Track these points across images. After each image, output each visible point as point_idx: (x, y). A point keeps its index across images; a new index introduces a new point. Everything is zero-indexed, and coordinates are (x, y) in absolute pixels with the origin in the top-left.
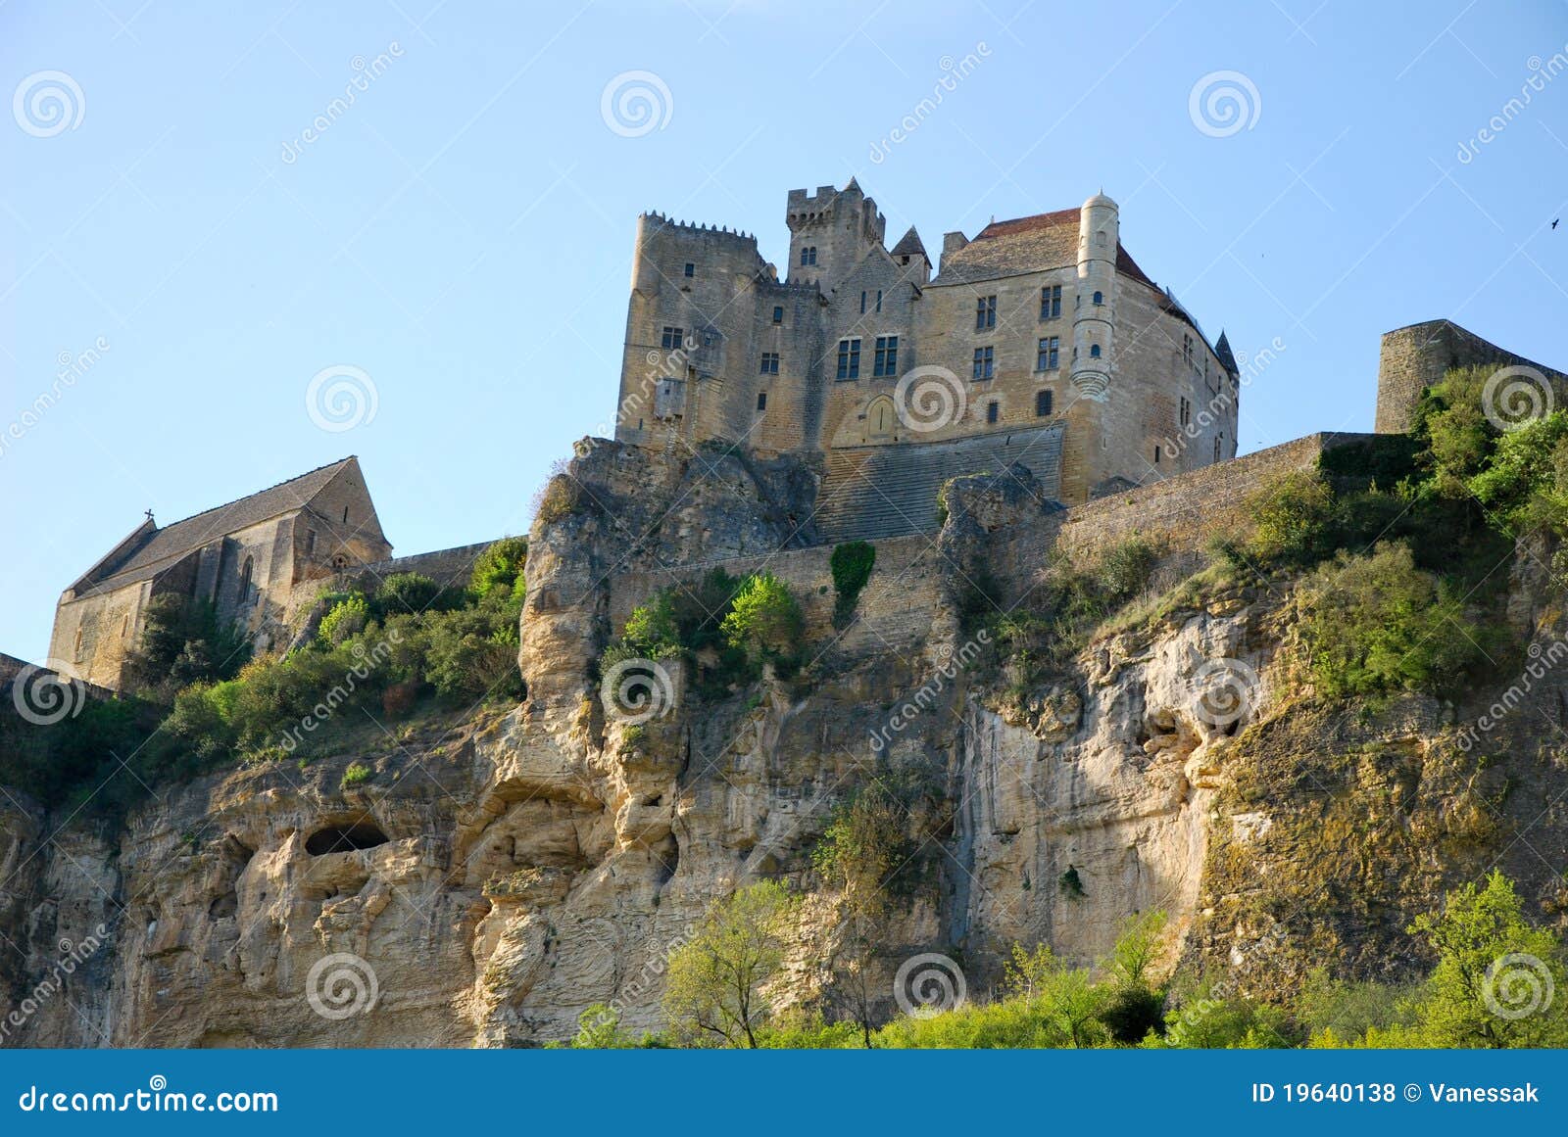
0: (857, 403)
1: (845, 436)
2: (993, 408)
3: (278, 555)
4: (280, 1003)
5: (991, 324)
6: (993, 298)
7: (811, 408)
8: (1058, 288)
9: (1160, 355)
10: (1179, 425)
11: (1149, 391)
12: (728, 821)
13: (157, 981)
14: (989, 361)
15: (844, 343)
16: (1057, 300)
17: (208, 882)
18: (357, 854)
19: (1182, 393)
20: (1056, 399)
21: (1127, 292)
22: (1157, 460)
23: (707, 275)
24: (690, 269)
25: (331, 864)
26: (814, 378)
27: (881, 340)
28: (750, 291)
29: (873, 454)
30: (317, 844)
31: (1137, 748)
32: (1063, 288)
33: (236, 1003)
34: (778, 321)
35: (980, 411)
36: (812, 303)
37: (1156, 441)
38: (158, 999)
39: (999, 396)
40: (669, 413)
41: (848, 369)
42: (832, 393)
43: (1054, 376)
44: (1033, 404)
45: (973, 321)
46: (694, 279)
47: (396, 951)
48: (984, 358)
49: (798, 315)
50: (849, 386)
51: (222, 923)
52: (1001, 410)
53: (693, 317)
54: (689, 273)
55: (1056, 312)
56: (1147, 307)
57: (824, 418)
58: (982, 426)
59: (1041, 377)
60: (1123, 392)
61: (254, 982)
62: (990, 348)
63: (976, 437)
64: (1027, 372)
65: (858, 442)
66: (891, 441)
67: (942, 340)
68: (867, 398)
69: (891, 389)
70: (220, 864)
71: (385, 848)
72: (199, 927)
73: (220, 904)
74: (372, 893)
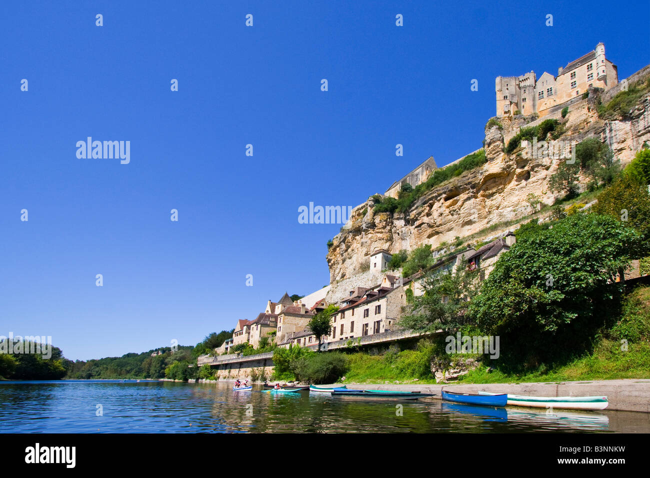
0: (544, 102)
1: (543, 108)
2: (577, 92)
3: (422, 172)
5: (575, 77)
6: (575, 72)
7: (534, 106)
8: (591, 64)
9: (613, 74)
11: (612, 81)
13: (419, 230)
15: (539, 92)
17: (426, 211)
18: (455, 198)
20: (594, 84)
23: (511, 85)
24: (507, 85)
25: (450, 202)
26: (534, 100)
27: (548, 89)
28: (519, 88)
30: (446, 199)
32: (593, 63)
33: (435, 229)
34: (525, 93)
35: (574, 93)
39: (579, 89)
40: (507, 111)
41: (542, 97)
42: (538, 102)
43: (593, 81)
44: (588, 88)
45: (570, 78)
46: (509, 87)
47: (466, 211)
48: (574, 84)
49: (529, 90)
50: (542, 100)
51: (430, 217)
52: (580, 91)
53: (509, 93)
55: (592, 68)
56: (609, 65)
57: (537, 107)
58: (575, 96)
59: (589, 82)
61: (438, 224)
62: (575, 82)
63: (575, 98)
64: (585, 82)
65: (545, 109)
66: (553, 106)
67: (563, 84)
68: (546, 101)
69: (551, 97)
70: (428, 208)
71: (461, 195)
72: (426, 219)
73: (428, 215)
74: (460, 203)
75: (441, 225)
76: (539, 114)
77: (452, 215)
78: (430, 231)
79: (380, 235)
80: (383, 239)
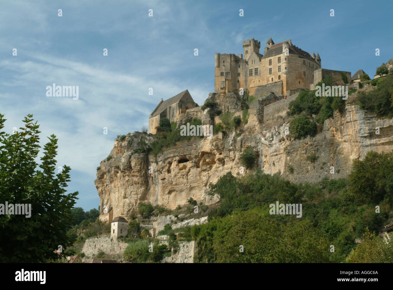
0: (253, 79)
1: (252, 85)
2: (272, 79)
3: (177, 109)
4: (178, 186)
5: (271, 64)
6: (271, 60)
7: (246, 81)
8: (280, 57)
9: (299, 65)
10: (303, 76)
11: (297, 72)
12: (230, 156)
13: (163, 183)
14: (271, 71)
15: (250, 69)
16: (280, 59)
17: (167, 168)
18: (185, 163)
19: (303, 70)
20: (281, 76)
21: (292, 56)
22: (299, 83)
23: (227, 62)
24: (224, 61)
25: (181, 165)
26: (246, 76)
27: (255, 68)
28: (235, 63)
29: (256, 88)
30: (180, 161)
31: (280, 143)
32: (281, 57)
33: (173, 186)
34: (239, 67)
35: (270, 79)
36: (244, 63)
37: (299, 80)
38: (163, 186)
39: (273, 77)
40: (223, 87)
41: (251, 74)
42: (249, 78)
43: (280, 73)
44: (278, 78)
45: (268, 64)
46: (225, 63)
47: (191, 178)
48: (270, 70)
49: (242, 66)
50: (251, 77)
51: (169, 174)
52: (273, 79)
53: (225, 70)
54: (224, 63)
55: (280, 62)
56: (295, 58)
57: (248, 82)
58: (271, 82)
59: (279, 73)
60: (292, 73)
61: (174, 183)
62: (271, 68)
63: (270, 84)
64: (276, 72)
65: (253, 86)
66: (258, 86)
67: (264, 68)
68: (254, 79)
69: (258, 77)
70: (168, 165)
71: (188, 162)
72: (167, 175)
73: (169, 171)
74: (187, 169)
75: (176, 184)
76: (250, 89)
77: (183, 178)
78: (170, 187)
79: (135, 179)
80: (138, 183)
